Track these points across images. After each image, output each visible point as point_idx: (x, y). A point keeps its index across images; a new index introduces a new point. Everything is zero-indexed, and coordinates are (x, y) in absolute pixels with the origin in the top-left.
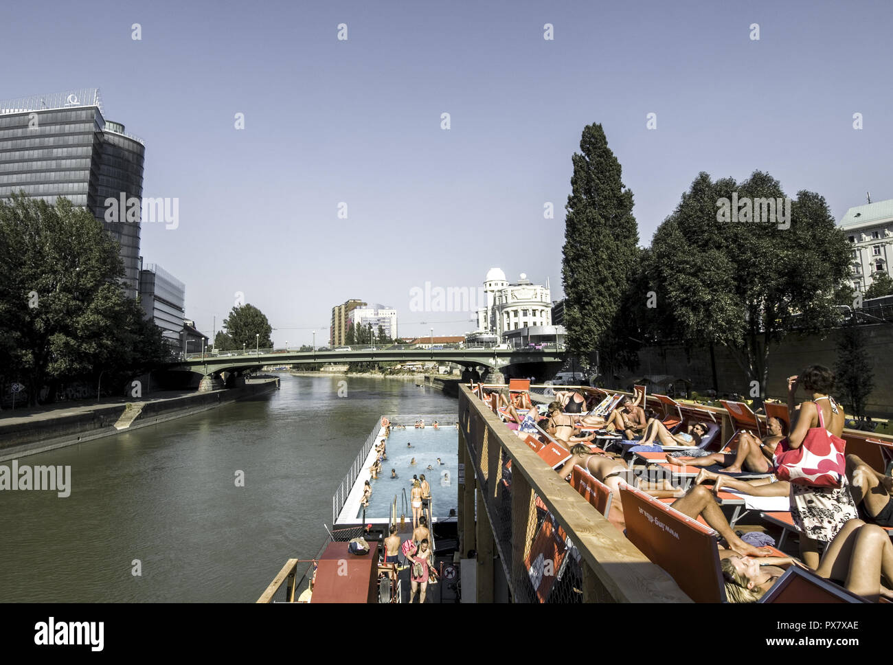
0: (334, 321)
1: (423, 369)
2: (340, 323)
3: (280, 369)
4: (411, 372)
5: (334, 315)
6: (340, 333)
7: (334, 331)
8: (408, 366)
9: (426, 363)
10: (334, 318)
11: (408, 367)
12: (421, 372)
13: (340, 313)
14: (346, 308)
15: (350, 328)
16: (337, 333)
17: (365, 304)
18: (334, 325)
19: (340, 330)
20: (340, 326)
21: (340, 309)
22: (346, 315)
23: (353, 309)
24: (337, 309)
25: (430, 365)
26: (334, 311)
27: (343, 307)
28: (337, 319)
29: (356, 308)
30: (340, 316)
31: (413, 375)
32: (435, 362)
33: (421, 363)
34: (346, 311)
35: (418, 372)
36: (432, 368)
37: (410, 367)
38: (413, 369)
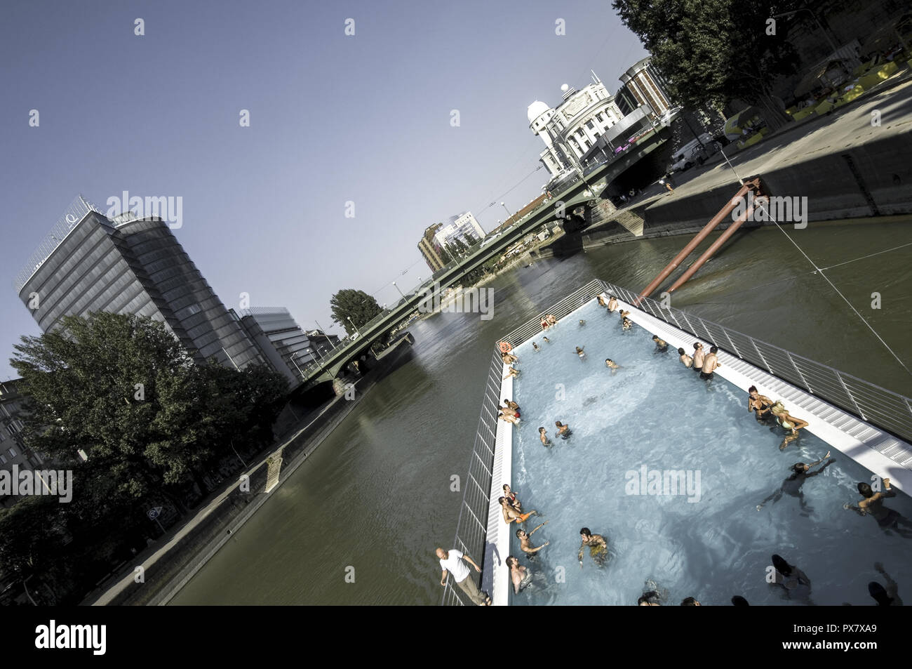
0: (426, 256)
1: (525, 246)
2: (431, 254)
3: (412, 320)
4: (516, 255)
5: (422, 251)
6: (437, 263)
7: (431, 264)
8: (511, 251)
9: (525, 238)
10: (424, 254)
11: (511, 253)
12: (525, 251)
13: (425, 246)
14: (427, 239)
15: (442, 253)
16: (434, 264)
17: (441, 225)
18: (428, 259)
19: (435, 260)
20: (433, 257)
21: (423, 243)
22: (432, 244)
23: (434, 236)
24: (421, 245)
25: (528, 239)
26: (420, 248)
27: (425, 239)
28: (426, 252)
29: (435, 233)
30: (427, 249)
31: (520, 258)
32: (532, 234)
33: (520, 242)
34: (430, 242)
35: (522, 252)
36: (533, 241)
37: (513, 252)
38: (517, 252)
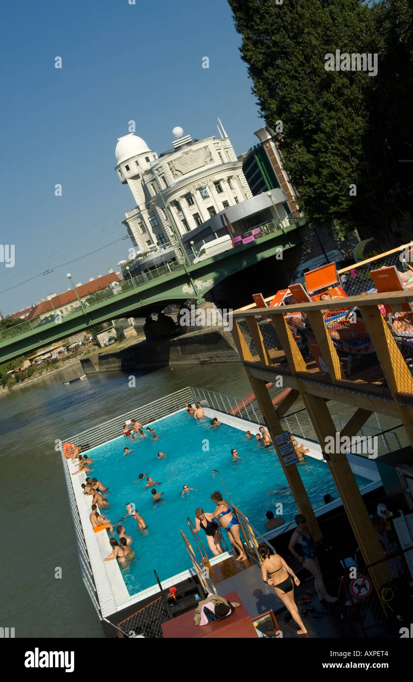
1: (68, 350)
4: (51, 363)
8: (41, 356)
9: (70, 339)
11: (43, 357)
12: (68, 358)
25: (77, 340)
31: (57, 368)
32: (84, 333)
33: (60, 343)
35: (64, 360)
36: (83, 344)
37: (46, 356)
38: (53, 357)
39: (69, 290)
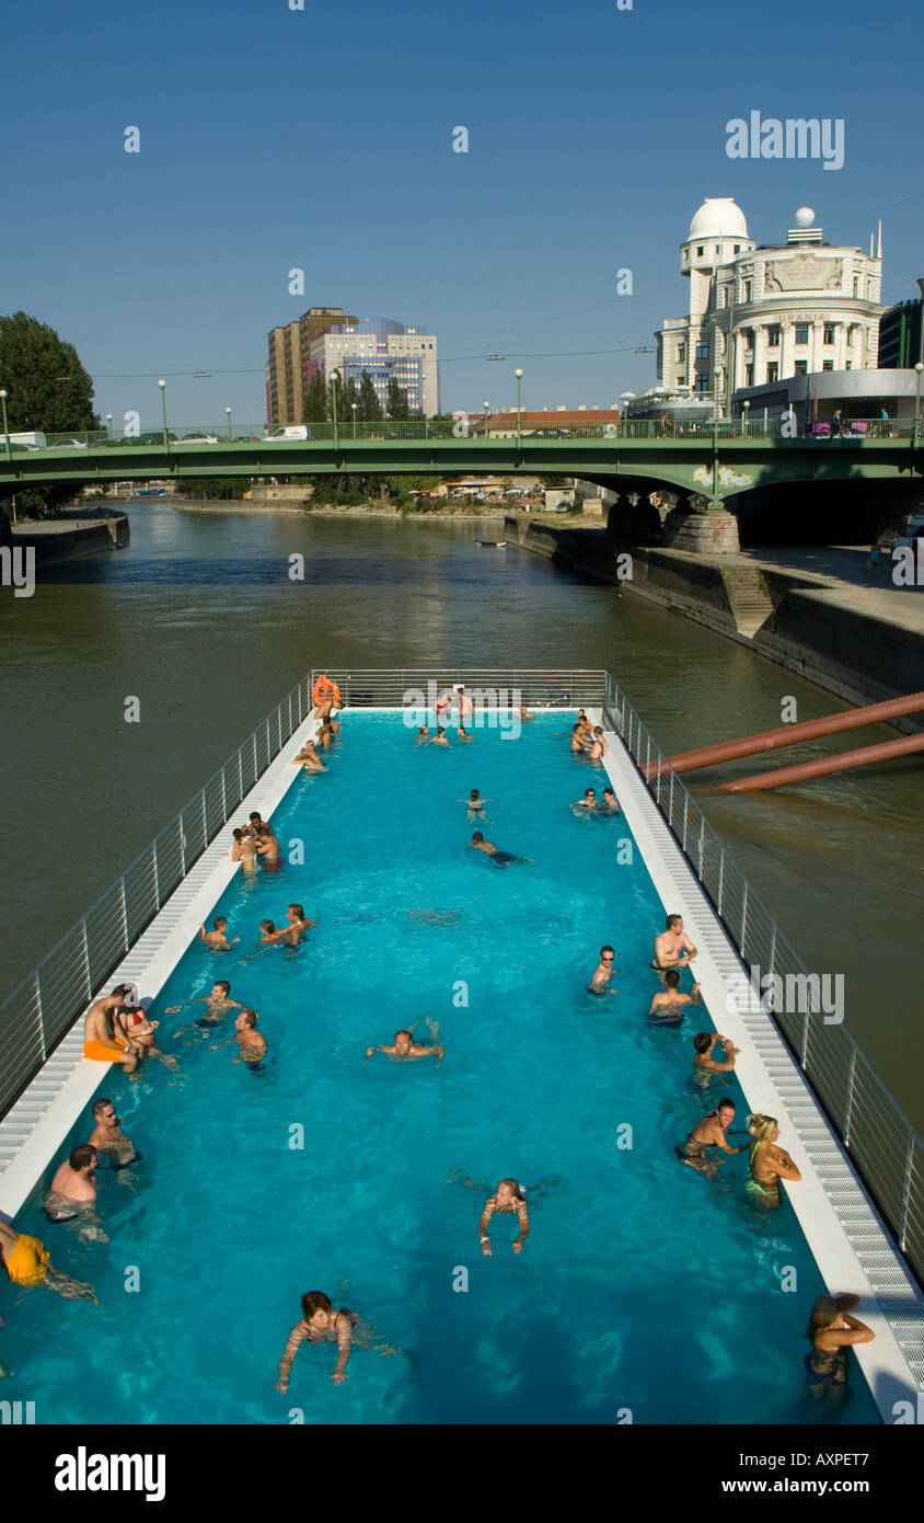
0: (273, 369)
1: (506, 496)
2: (289, 373)
3: (149, 493)
4: (473, 503)
5: (272, 350)
6: (290, 401)
7: (275, 395)
8: (467, 486)
9: (516, 480)
10: (273, 360)
11: (467, 491)
12: (499, 506)
13: (288, 345)
14: (302, 331)
15: (316, 386)
16: (282, 399)
17: (354, 321)
18: (274, 377)
19: (290, 391)
20: (289, 382)
21: (287, 335)
22: (305, 350)
23: (321, 334)
24: (279, 334)
25: (522, 486)
26: (272, 340)
27: (296, 329)
28: (280, 361)
29: (327, 331)
30: (288, 355)
31: (478, 514)
32: (536, 480)
33: (500, 480)
34: (303, 341)
35: (492, 506)
36: (529, 495)
37: (472, 491)
38: (479, 497)
39: (545, 410)
